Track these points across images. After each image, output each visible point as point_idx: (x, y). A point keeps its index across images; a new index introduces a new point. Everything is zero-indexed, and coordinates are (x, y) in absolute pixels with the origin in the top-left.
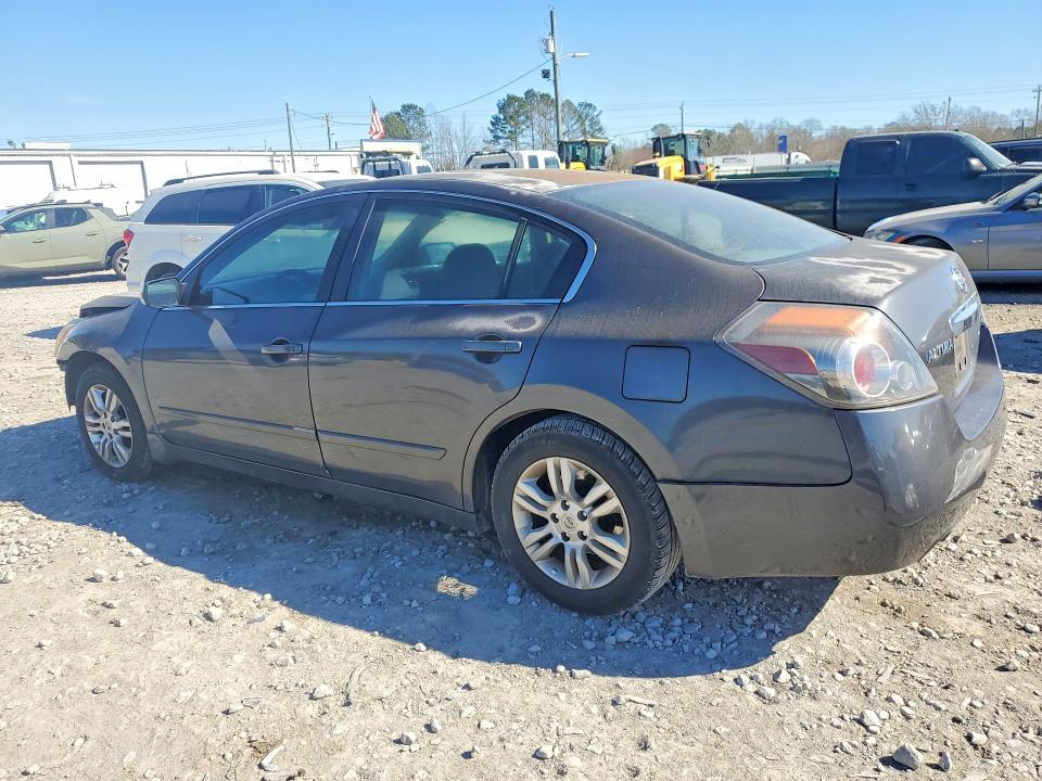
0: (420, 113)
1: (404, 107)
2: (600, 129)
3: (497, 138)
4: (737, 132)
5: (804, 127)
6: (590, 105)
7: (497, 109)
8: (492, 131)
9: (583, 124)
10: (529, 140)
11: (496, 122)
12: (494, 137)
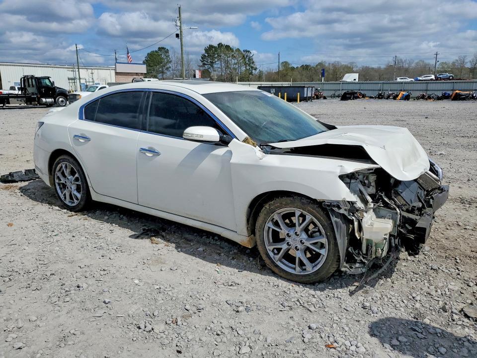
0: (167, 51)
1: (159, 48)
2: (253, 62)
3: (204, 64)
4: (319, 67)
5: (349, 65)
6: (249, 51)
7: (204, 51)
8: (202, 61)
9: (245, 60)
10: (219, 66)
11: (203, 57)
12: (203, 64)
